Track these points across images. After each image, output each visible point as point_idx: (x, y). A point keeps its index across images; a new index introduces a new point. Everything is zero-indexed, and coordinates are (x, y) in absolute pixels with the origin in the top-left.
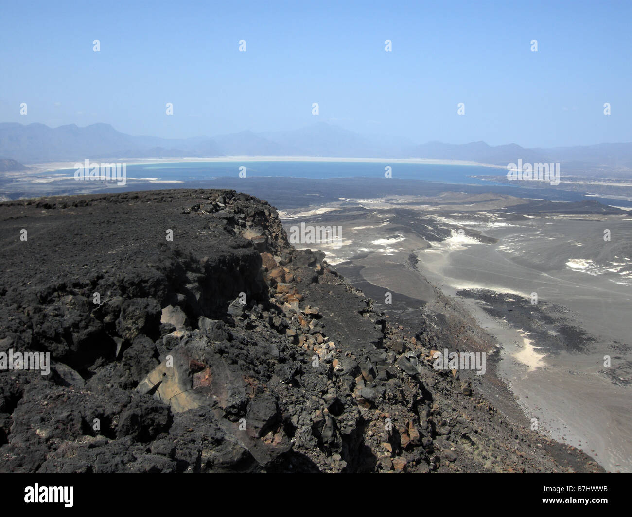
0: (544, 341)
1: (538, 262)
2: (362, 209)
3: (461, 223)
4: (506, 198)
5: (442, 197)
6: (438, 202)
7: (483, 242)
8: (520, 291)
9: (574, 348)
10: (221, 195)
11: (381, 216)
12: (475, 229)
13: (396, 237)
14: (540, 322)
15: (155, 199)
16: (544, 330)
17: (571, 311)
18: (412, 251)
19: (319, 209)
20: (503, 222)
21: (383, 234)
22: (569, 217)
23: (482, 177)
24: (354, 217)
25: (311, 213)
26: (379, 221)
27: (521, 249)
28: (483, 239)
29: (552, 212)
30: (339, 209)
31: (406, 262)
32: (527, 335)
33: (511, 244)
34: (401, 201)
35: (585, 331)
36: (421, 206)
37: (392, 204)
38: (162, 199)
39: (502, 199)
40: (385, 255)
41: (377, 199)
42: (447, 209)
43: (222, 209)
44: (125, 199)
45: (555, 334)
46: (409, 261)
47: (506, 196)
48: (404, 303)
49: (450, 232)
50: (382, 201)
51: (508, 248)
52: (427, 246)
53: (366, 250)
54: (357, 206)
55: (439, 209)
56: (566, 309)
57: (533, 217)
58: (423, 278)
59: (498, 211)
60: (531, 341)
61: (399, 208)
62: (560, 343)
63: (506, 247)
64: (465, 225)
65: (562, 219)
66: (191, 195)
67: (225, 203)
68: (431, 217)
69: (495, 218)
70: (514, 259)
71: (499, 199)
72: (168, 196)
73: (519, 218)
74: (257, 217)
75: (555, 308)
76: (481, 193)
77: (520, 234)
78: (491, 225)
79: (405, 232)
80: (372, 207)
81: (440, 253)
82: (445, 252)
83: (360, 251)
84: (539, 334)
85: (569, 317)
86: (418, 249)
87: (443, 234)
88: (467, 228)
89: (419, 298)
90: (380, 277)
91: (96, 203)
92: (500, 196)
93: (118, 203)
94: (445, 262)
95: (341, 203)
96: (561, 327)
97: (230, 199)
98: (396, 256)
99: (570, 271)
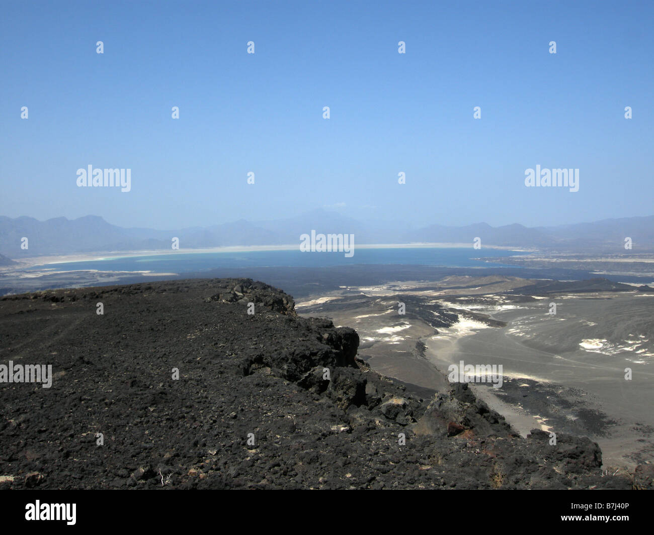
0: (563, 427)
1: (551, 345)
2: (364, 297)
3: (467, 307)
4: (511, 279)
5: (446, 282)
6: (442, 287)
7: (492, 326)
8: (533, 375)
9: (595, 433)
10: (239, 284)
11: (385, 303)
12: (483, 313)
13: (401, 324)
14: (557, 407)
15: (170, 290)
16: (562, 415)
17: (588, 394)
18: (419, 338)
19: (321, 299)
20: (512, 305)
21: (389, 322)
22: (579, 296)
23: (485, 259)
24: (357, 306)
25: (311, 303)
26: (382, 309)
27: (532, 331)
28: (492, 323)
29: (561, 292)
30: (340, 298)
31: (413, 349)
32: (545, 421)
33: (521, 326)
34: (404, 287)
35: (605, 414)
36: (425, 292)
37: (395, 290)
38: (178, 290)
39: (509, 281)
40: (391, 343)
41: (379, 286)
42: (451, 294)
43: (241, 298)
44: (139, 290)
45: (573, 418)
46: (416, 349)
47: (513, 277)
48: (414, 393)
49: (457, 317)
50: (384, 288)
51: (518, 331)
52: (433, 332)
53: (371, 339)
54: (359, 294)
55: (444, 294)
56: (583, 392)
57: (542, 298)
58: (432, 366)
59: (505, 293)
60: (549, 427)
61: (403, 295)
62: (580, 428)
63: (516, 330)
64: (472, 310)
65: (571, 299)
66: (207, 285)
67: (243, 292)
68: (436, 302)
69: (502, 301)
70: (526, 342)
71: (506, 281)
72: (184, 286)
73: (527, 300)
74: (276, 305)
75: (571, 391)
76: (485, 276)
77: (530, 316)
78: (499, 309)
79: (410, 319)
80: (374, 295)
81: (448, 339)
82: (454, 338)
83: (364, 340)
84: (558, 420)
85: (587, 400)
86: (425, 336)
87: (450, 319)
88: (474, 312)
89: (429, 387)
90: (388, 367)
91: (107, 295)
92: (506, 278)
93: (131, 295)
94: (454, 349)
95: (341, 292)
96: (579, 411)
97: (248, 288)
98: (403, 344)
99: (584, 352)
